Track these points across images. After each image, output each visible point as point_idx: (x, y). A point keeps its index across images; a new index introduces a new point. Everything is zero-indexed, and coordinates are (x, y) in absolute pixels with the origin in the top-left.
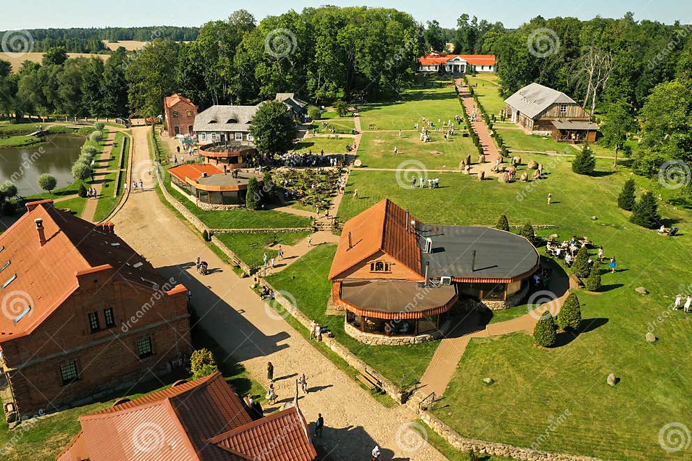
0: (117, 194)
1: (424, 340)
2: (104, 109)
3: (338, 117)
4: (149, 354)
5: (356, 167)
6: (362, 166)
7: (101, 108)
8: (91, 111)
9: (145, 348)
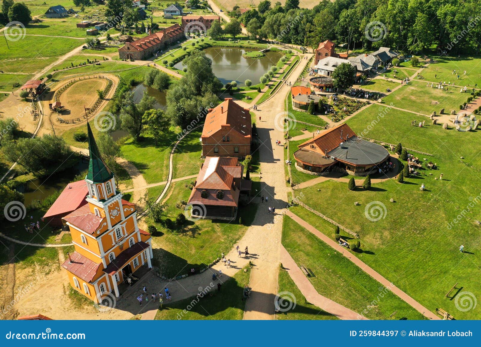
0: (271, 94)
1: (314, 174)
2: (298, 40)
3: (411, 66)
4: (238, 152)
5: (378, 102)
6: (382, 103)
7: (297, 39)
8: (292, 40)
9: (236, 150)
